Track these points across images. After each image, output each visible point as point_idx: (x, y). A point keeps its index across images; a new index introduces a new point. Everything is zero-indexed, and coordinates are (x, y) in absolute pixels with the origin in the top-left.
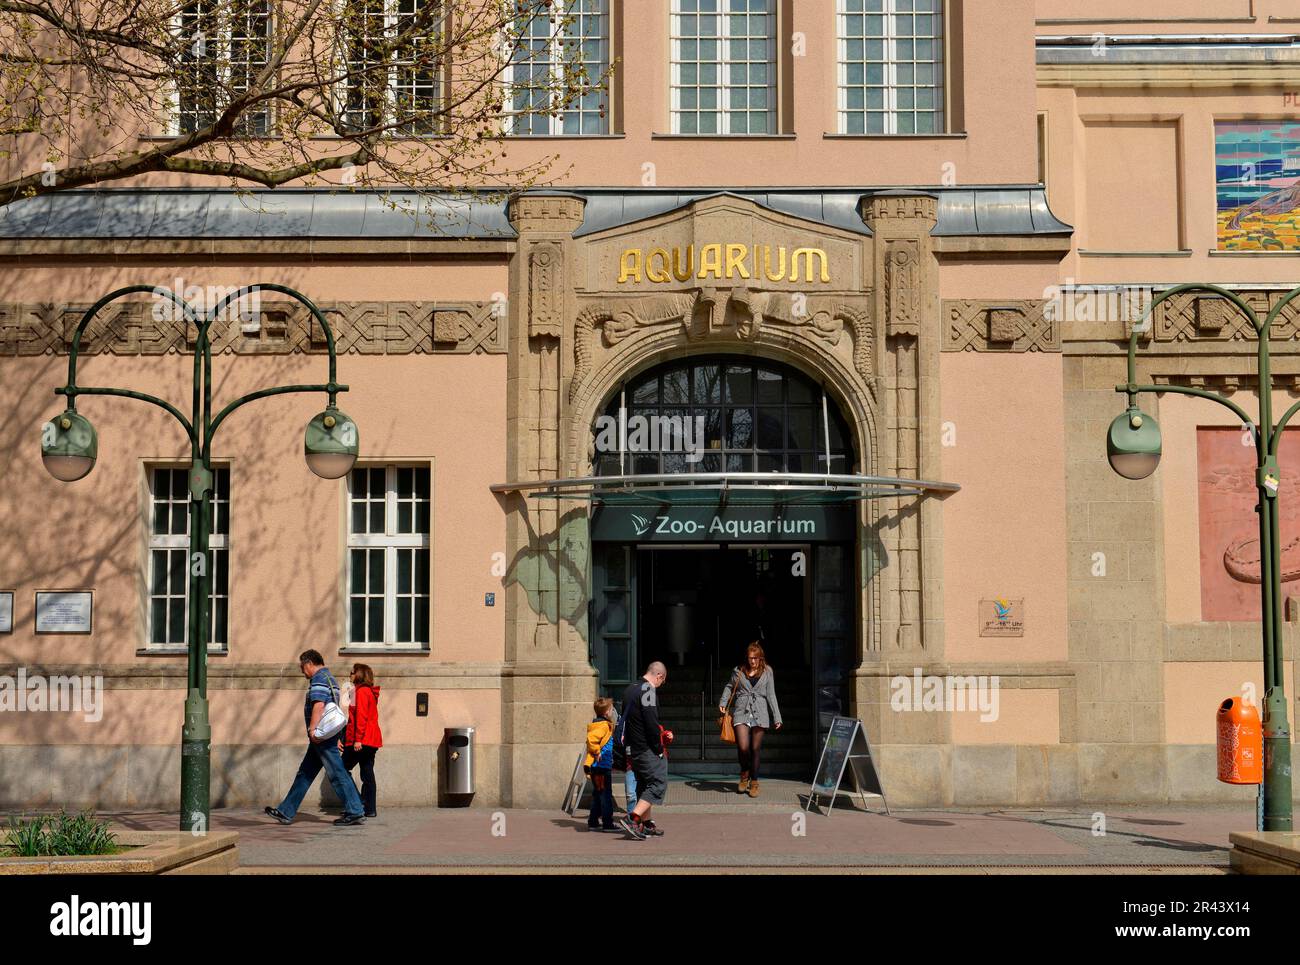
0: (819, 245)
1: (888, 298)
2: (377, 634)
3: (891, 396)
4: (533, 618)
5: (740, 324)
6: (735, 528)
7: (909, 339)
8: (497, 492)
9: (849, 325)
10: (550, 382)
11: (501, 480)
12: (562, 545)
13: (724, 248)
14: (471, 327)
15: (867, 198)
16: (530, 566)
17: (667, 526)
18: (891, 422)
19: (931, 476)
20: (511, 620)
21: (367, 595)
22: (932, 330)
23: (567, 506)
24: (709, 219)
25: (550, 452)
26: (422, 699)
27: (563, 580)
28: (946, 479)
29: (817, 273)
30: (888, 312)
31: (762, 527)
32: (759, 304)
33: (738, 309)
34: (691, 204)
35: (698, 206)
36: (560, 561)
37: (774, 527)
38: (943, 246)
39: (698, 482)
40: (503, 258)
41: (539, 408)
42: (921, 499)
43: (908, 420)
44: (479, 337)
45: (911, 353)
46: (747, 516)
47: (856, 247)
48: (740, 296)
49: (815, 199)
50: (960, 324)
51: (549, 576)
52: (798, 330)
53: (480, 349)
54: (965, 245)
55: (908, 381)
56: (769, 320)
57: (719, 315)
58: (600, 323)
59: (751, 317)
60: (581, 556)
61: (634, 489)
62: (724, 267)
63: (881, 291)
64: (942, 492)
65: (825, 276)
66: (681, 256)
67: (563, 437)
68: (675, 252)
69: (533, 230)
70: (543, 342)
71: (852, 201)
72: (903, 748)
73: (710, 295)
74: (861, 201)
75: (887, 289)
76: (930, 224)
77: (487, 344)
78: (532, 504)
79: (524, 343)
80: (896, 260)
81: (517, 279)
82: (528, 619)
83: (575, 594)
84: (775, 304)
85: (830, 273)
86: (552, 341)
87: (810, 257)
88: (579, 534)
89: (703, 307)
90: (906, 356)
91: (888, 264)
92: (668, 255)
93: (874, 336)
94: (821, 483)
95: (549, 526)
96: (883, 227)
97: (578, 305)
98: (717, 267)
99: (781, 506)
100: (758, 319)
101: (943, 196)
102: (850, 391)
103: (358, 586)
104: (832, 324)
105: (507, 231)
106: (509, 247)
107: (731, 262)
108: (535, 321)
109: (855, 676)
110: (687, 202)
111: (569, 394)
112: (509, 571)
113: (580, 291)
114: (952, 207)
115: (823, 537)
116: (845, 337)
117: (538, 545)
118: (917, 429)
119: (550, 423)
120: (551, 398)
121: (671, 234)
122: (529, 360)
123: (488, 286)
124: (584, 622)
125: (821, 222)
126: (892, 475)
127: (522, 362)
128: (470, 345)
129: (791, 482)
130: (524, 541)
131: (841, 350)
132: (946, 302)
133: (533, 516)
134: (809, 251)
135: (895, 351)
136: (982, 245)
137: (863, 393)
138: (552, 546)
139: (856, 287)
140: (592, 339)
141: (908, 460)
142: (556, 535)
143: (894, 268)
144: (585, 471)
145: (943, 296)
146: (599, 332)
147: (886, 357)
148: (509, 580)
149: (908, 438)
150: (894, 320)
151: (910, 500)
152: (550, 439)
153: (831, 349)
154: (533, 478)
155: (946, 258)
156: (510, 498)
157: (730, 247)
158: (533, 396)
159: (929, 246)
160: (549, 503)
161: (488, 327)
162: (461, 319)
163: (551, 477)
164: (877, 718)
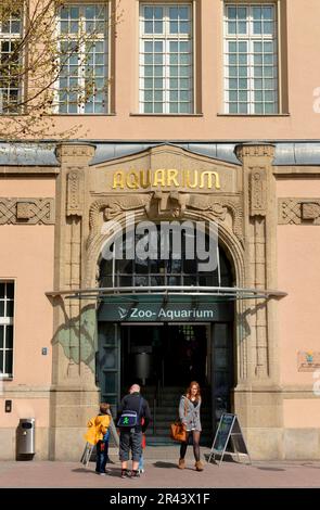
0: (214, 170)
1: (250, 197)
3: (252, 247)
4: (67, 361)
5: (175, 210)
6: (171, 315)
7: (261, 218)
8: (49, 295)
9: (230, 210)
10: (77, 239)
11: (51, 289)
12: (82, 323)
13: (166, 171)
14: (36, 211)
15: (239, 146)
16: (65, 334)
17: (136, 314)
18: (252, 260)
19: (272, 288)
20: (55, 362)
22: (273, 214)
23: (84, 303)
24: (159, 157)
25: (76, 275)
26: (8, 403)
27: (82, 342)
28: (281, 289)
29: (214, 184)
30: (250, 204)
31: (186, 314)
32: (184, 200)
33: (173, 202)
34: (150, 148)
35: (153, 150)
36: (81, 331)
37: (192, 314)
38: (278, 170)
39: (152, 291)
40: (53, 176)
41: (70, 253)
42: (267, 300)
43: (260, 259)
44: (40, 216)
45: (262, 225)
46: (177, 308)
47: (234, 170)
48: (174, 196)
49: (213, 147)
50: (287, 210)
51: (75, 339)
52: (204, 213)
53: (41, 222)
54: (289, 170)
55: (260, 239)
56: (189, 207)
57: (164, 205)
58: (103, 209)
59: (180, 206)
60: (92, 329)
61: (119, 294)
62: (166, 181)
63: (247, 193)
64: (278, 296)
65: (218, 186)
66: (144, 174)
67: (83, 267)
68: (141, 173)
69: (69, 161)
70: (74, 219)
71: (231, 147)
72: (259, 430)
73: (159, 195)
74: (236, 148)
75: (250, 192)
76: (272, 160)
77: (45, 220)
78: (66, 302)
79: (63, 219)
80: (253, 178)
81: (60, 187)
82: (64, 362)
83: (89, 348)
84: (192, 199)
85: (221, 184)
86: (78, 218)
87: (210, 176)
88: (91, 317)
89: (156, 201)
90: (259, 226)
91: (250, 179)
92: (138, 175)
93: (243, 216)
94: (216, 291)
95: (75, 313)
96: (247, 161)
97: (92, 200)
98: (162, 180)
99: (195, 303)
100: (184, 207)
101: (278, 145)
102: (231, 244)
104: (221, 210)
105: (55, 162)
106: (56, 170)
107: (170, 178)
108: (69, 208)
109: (233, 392)
110: (148, 148)
111: (86, 245)
112: (55, 336)
113: (92, 193)
114: (282, 151)
115: (217, 320)
116: (228, 217)
117: (69, 323)
118: (265, 264)
119: (76, 260)
120: (77, 247)
121: (139, 164)
122: (66, 228)
123: (45, 189)
124: (93, 363)
125: (216, 158)
126: (252, 287)
127: (62, 229)
128: (35, 220)
129: (201, 291)
130: (62, 321)
131: (226, 223)
132: (279, 199)
133: (67, 308)
134: (210, 173)
135: (254, 224)
136: (298, 170)
137: (238, 246)
138: (77, 324)
139: (234, 191)
140: (98, 217)
141: (261, 280)
142: (79, 318)
143: (253, 182)
144: (94, 285)
145: (278, 196)
146: (102, 213)
147: (249, 227)
148: (54, 341)
149: (261, 268)
150: (253, 208)
151: (262, 301)
152: (76, 268)
153: (221, 223)
154: (68, 288)
155: (279, 176)
156: (55, 299)
157: (169, 171)
158: (68, 246)
159: (271, 170)
160: (76, 301)
161: (45, 211)
162: (31, 206)
163: (76, 288)
164: (245, 414)
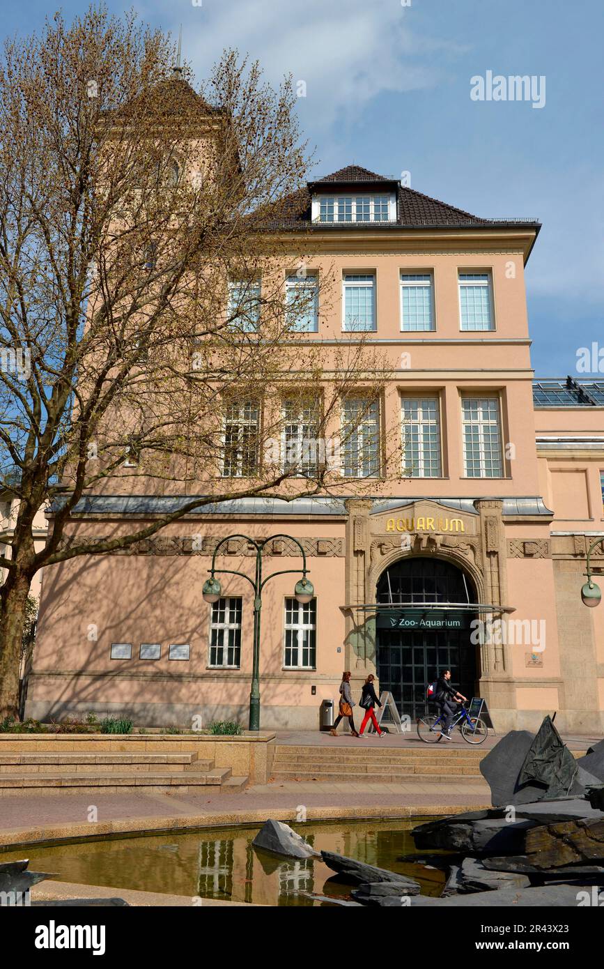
0: (460, 518)
1: (487, 538)
2: (295, 663)
3: (489, 574)
4: (356, 657)
5: (432, 547)
6: (430, 624)
7: (495, 553)
8: (342, 609)
9: (472, 548)
10: (361, 568)
11: (343, 605)
12: (367, 629)
13: (426, 519)
14: (332, 547)
15: (477, 501)
16: (354, 637)
17: (404, 623)
18: (489, 584)
19: (505, 605)
20: (347, 657)
21: (292, 648)
22: (503, 550)
23: (368, 614)
24: (420, 508)
25: (362, 594)
26: (314, 688)
27: (367, 643)
28: (511, 606)
29: (460, 528)
30: (487, 543)
31: (440, 623)
32: (439, 540)
33: (431, 541)
34: (414, 502)
35: (416, 504)
36: (365, 635)
37: (444, 623)
38: (506, 519)
39: (415, 606)
40: (343, 522)
41: (357, 577)
42: (502, 613)
43: (495, 583)
44: (335, 551)
45: (496, 558)
46: (434, 619)
47: (474, 518)
48: (432, 537)
49: (458, 501)
50: (513, 548)
51: (362, 641)
52: (453, 549)
53: (335, 555)
54: (514, 519)
55: (495, 569)
56: (442, 545)
57: (424, 543)
58: (380, 546)
59: (436, 545)
60: (373, 634)
61: (393, 609)
62: (426, 526)
63: (484, 535)
64: (509, 611)
65: (463, 530)
66: (410, 521)
67: (366, 588)
68: (407, 520)
69: (354, 512)
70: (359, 553)
71: (470, 502)
72: (499, 711)
73: (422, 536)
74: (474, 502)
75: (486, 534)
76: (501, 511)
77: (337, 553)
78: (355, 613)
79: (352, 553)
80: (488, 524)
81: (349, 530)
82: (354, 658)
83: (371, 648)
84: (445, 540)
85: (465, 528)
86: (362, 552)
87: (457, 522)
88: (372, 625)
89: (418, 541)
90: (494, 559)
91: (486, 525)
92: (404, 521)
93: (482, 552)
94: (466, 607)
95: (361, 622)
96: (483, 511)
97: (371, 539)
98: (423, 526)
99: (446, 615)
100: (439, 545)
101: (505, 500)
102: (473, 572)
103: (288, 644)
104: (466, 547)
105: (345, 512)
106: (346, 518)
107: (428, 524)
108: (356, 545)
109: (479, 682)
110: (411, 503)
111: (368, 572)
112: (346, 639)
113: (372, 534)
114: (509, 505)
115: (463, 628)
116: (471, 552)
117: (357, 629)
118: (499, 587)
119: (361, 583)
120: (362, 574)
121: (406, 513)
122: (353, 559)
123: (338, 531)
124: (374, 659)
125: (460, 509)
126: (490, 604)
127: (351, 560)
128: (331, 553)
129: (450, 606)
130: (352, 628)
131: (470, 557)
132: (507, 539)
133: (355, 618)
134: (457, 520)
135: (490, 557)
136: (521, 518)
137: (478, 573)
138: (363, 630)
139: (474, 533)
140: (377, 552)
141: (496, 598)
142: (364, 626)
143: (488, 527)
144: (374, 601)
145: (507, 537)
146: (379, 549)
147: (486, 560)
148: (346, 642)
149: (496, 590)
150: (489, 546)
151: (497, 614)
152: (361, 589)
153: (466, 557)
154: (355, 604)
155: (507, 523)
156: (347, 611)
157: (428, 519)
158: (355, 573)
159: (501, 519)
160: (362, 613)
161: (338, 547)
162: (328, 544)
163: (362, 603)
164: (488, 698)
